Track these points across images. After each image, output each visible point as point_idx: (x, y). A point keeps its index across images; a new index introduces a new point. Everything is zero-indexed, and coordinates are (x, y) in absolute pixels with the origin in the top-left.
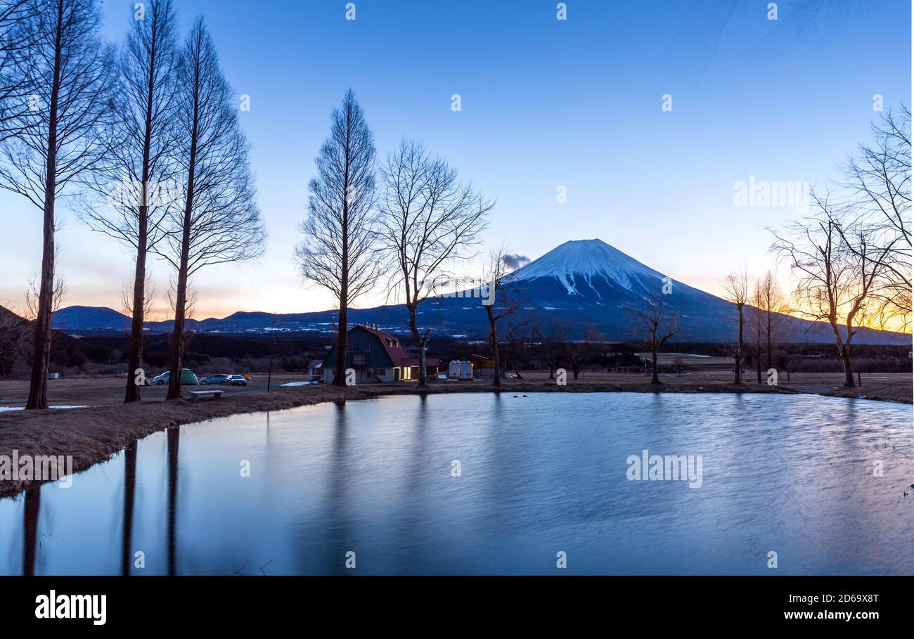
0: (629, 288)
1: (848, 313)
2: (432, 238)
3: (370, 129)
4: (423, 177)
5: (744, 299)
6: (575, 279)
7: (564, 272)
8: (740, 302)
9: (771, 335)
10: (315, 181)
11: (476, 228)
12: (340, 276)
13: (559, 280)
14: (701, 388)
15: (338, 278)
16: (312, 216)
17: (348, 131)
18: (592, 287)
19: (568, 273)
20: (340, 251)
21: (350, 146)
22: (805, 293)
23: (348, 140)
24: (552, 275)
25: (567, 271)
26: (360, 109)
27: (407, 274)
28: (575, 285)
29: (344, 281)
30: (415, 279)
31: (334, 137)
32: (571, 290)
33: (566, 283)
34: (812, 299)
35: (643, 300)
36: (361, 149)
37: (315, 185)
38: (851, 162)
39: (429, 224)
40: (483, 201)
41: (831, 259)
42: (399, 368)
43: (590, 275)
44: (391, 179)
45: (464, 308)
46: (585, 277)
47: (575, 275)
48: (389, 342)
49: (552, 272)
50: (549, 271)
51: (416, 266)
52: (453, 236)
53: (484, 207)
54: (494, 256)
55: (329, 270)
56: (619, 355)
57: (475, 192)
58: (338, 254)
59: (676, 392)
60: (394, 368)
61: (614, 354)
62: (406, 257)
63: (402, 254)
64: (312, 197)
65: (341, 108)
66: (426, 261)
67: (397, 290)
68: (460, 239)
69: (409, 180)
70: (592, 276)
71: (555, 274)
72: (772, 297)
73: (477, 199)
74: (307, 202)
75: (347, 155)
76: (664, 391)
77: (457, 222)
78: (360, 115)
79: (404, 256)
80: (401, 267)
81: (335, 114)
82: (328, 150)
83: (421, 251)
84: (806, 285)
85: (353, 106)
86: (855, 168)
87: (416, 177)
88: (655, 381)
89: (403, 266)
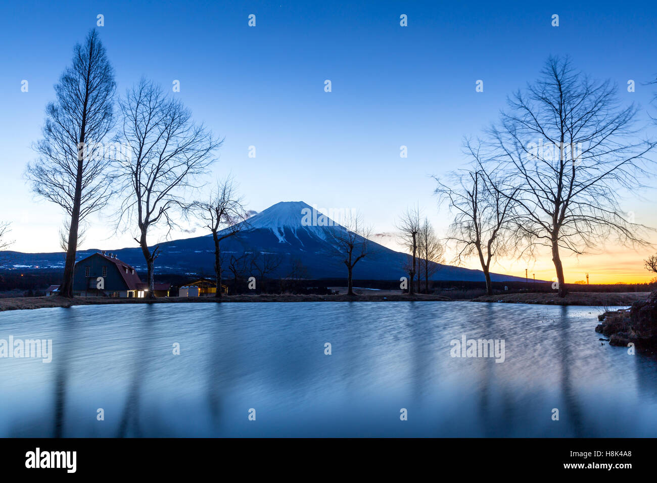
0: (324, 238)
1: (488, 241)
2: (165, 167)
3: (112, 65)
4: (160, 114)
5: (417, 229)
6: (284, 231)
7: (276, 225)
8: (414, 231)
9: (428, 265)
10: (53, 107)
11: (206, 161)
12: (73, 195)
13: (272, 231)
14: (385, 298)
15: (71, 197)
16: (47, 136)
17: (90, 65)
18: (297, 237)
19: (280, 226)
20: (75, 172)
21: (91, 78)
22: (459, 226)
23: (89, 72)
24: (267, 227)
25: (279, 225)
26: (102, 47)
27: (139, 197)
28: (284, 235)
29: (77, 200)
30: (148, 202)
31: (75, 68)
32: (281, 239)
33: (277, 234)
34: (463, 230)
35: (334, 248)
36: (101, 82)
37: (53, 110)
38: (493, 127)
39: (164, 156)
40: (213, 139)
41: (477, 201)
42: (134, 291)
43: (296, 228)
44: (129, 113)
45: (196, 252)
46: (292, 230)
47: (284, 228)
48: (125, 269)
49: (267, 225)
50: (265, 225)
51: (149, 191)
52: (185, 167)
53: (213, 144)
54: (221, 185)
55: (62, 188)
56: (316, 289)
57: (206, 131)
58: (73, 174)
59: (367, 301)
60: (128, 291)
61: (312, 288)
62: (140, 183)
63: (137, 180)
64: (48, 121)
65: (84, 43)
66: (159, 187)
67: (130, 212)
68: (191, 170)
69: (146, 114)
70: (297, 229)
71: (270, 226)
72: (429, 238)
73: (208, 137)
74: (44, 125)
75: (87, 86)
76: (357, 300)
77: (189, 155)
78: (102, 52)
79: (138, 181)
80: (135, 191)
81: (78, 48)
82: (67, 79)
83: (155, 178)
84: (460, 219)
85: (96, 43)
86: (496, 132)
87: (153, 113)
88: (350, 293)
89: (137, 189)
